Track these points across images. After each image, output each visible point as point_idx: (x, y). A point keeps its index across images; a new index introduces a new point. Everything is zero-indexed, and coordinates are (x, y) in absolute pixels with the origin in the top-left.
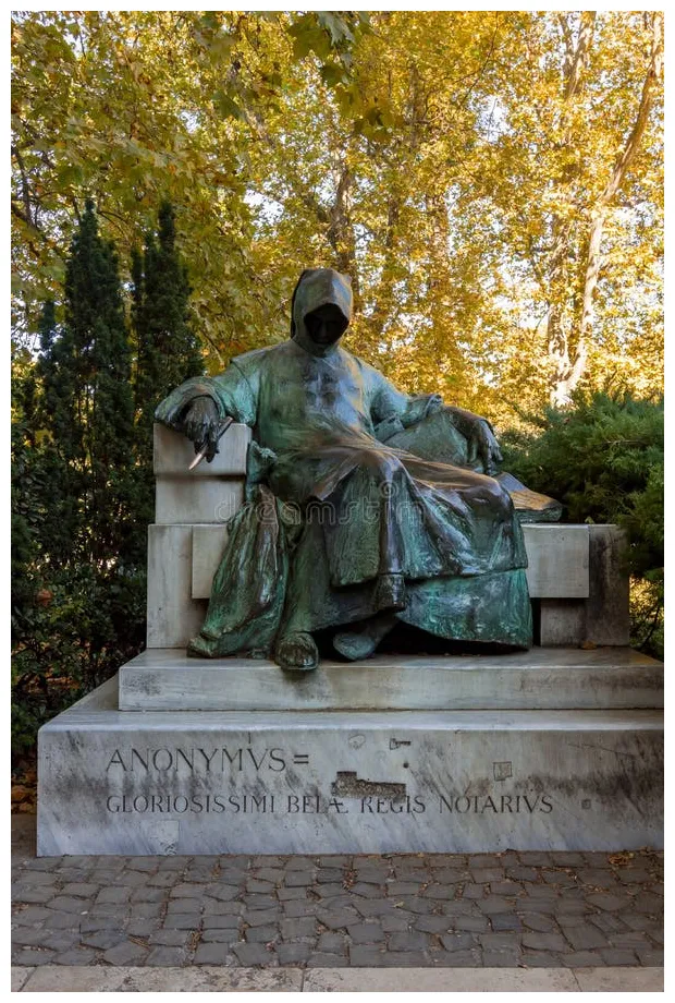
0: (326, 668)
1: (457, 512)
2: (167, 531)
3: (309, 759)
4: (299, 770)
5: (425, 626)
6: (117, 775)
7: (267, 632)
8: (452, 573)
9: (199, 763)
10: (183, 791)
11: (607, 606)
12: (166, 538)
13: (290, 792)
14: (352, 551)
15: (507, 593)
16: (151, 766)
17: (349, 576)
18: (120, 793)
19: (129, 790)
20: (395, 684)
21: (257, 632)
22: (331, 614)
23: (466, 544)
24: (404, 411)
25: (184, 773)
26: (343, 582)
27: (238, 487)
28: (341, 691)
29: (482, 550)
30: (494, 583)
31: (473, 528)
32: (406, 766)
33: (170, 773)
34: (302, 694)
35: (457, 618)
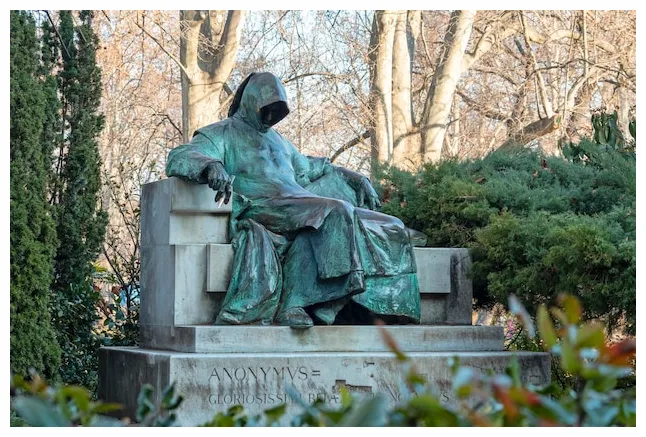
0: (315, 329)
1: (380, 237)
2: (188, 248)
3: (321, 373)
4: (314, 379)
5: (366, 305)
6: (215, 383)
7: (272, 309)
8: (381, 275)
9: (261, 376)
10: (252, 392)
11: (458, 299)
12: (187, 252)
13: (310, 392)
14: (332, 259)
15: (409, 287)
16: (234, 377)
17: (330, 272)
18: (217, 393)
19: (221, 390)
20: (355, 337)
21: (266, 309)
22: (317, 295)
23: (387, 257)
24: (308, 170)
25: (252, 381)
26: (328, 276)
27: (223, 221)
28: (323, 341)
29: (395, 261)
30: (402, 281)
31: (390, 247)
32: (372, 376)
33: (244, 381)
34: (302, 342)
35: (382, 301)
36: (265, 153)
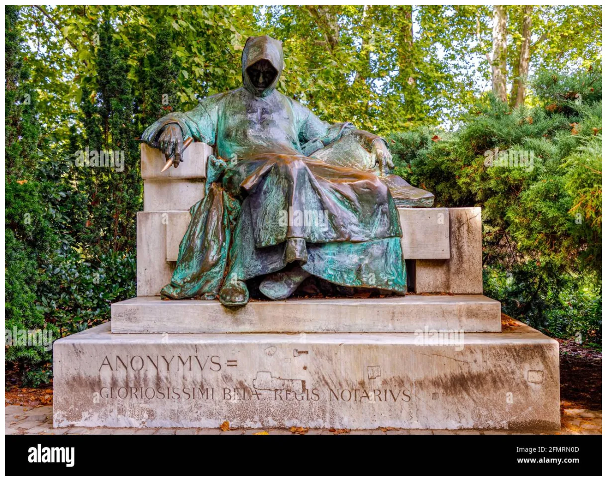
0: (253, 306)
1: (348, 198)
2: (150, 216)
3: (238, 363)
4: (230, 371)
5: (325, 276)
6: (106, 375)
7: (214, 282)
8: (342, 241)
9: (162, 365)
10: (151, 385)
11: (465, 266)
12: (149, 221)
13: (225, 386)
14: (269, 223)
15: (385, 254)
16: (129, 368)
17: (268, 239)
18: (109, 385)
19: (114, 383)
20: (300, 315)
21: (208, 281)
22: (257, 267)
23: (354, 219)
24: (324, 134)
25: (151, 373)
26: (263, 244)
27: (200, 186)
28: (262, 320)
29: (365, 222)
30: (375, 246)
31: (360, 209)
32: (305, 368)
33: (142, 372)
34: (237, 322)
35: (348, 271)
36: (254, 117)
